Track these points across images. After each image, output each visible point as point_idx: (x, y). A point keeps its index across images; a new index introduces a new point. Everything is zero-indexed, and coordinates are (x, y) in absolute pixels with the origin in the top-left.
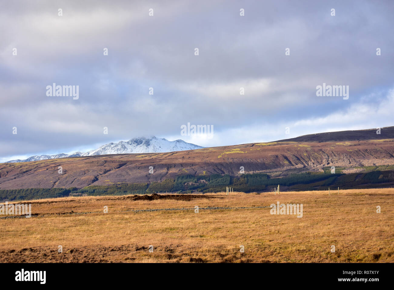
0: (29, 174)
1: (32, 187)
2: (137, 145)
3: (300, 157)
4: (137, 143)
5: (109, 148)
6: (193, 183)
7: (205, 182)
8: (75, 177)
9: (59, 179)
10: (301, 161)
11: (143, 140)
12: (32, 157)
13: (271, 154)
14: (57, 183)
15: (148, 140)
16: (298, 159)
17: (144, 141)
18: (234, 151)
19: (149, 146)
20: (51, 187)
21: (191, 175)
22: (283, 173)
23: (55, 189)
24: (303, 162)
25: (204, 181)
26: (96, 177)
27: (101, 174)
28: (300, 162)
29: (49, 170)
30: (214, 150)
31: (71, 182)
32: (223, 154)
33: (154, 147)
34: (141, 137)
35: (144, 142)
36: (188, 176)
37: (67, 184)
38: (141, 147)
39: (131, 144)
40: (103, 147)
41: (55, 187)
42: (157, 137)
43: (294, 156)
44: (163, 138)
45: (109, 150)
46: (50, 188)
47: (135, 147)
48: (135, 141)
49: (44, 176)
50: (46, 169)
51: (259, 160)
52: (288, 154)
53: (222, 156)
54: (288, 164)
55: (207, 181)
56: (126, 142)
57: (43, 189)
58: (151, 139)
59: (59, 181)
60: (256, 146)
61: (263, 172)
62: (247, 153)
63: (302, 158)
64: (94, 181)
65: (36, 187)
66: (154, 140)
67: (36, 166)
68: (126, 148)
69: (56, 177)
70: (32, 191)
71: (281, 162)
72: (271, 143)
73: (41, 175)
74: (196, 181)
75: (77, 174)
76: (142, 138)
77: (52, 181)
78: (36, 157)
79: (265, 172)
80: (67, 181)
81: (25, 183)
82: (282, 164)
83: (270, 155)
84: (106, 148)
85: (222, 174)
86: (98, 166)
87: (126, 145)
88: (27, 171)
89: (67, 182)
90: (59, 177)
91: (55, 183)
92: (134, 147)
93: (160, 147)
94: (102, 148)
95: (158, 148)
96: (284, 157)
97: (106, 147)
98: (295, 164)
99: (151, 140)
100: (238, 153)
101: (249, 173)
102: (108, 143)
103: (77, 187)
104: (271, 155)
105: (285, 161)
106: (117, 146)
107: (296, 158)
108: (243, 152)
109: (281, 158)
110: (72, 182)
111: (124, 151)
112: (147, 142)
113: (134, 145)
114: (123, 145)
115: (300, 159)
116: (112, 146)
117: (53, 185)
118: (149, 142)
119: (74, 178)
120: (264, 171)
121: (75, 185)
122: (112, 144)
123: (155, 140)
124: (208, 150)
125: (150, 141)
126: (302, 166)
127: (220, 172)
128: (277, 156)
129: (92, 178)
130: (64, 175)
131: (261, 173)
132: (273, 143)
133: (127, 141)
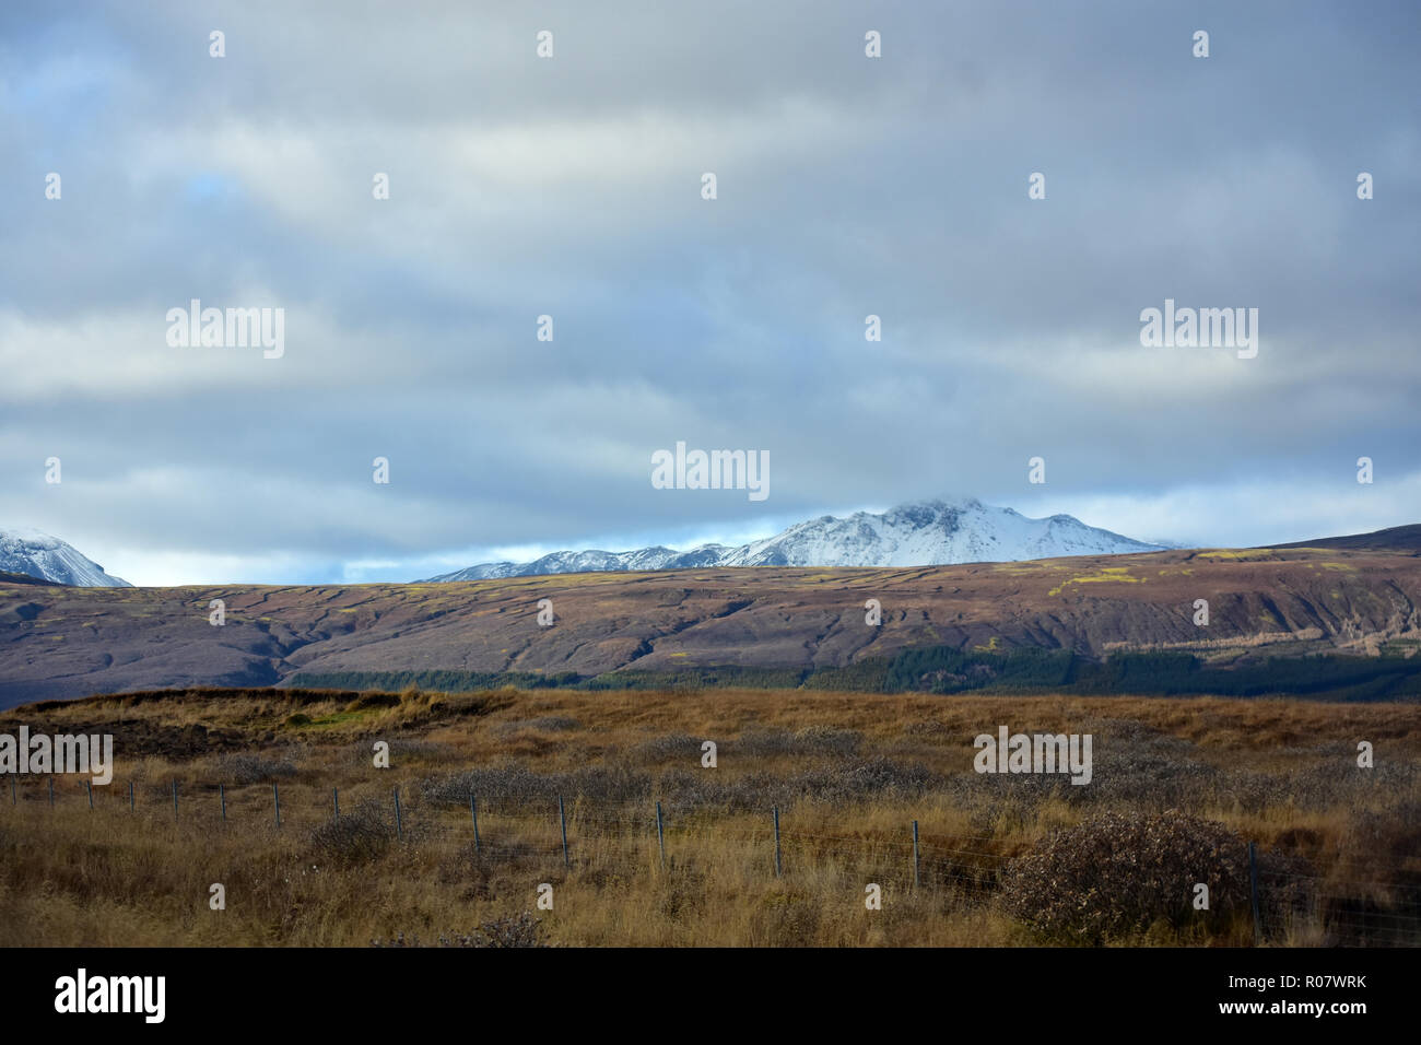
0: (442, 623)
1: (440, 667)
2: (914, 528)
3: (1315, 604)
4: (914, 520)
5: (816, 533)
6: (949, 675)
7: (988, 671)
8: (582, 641)
9: (529, 645)
10: (1318, 617)
11: (936, 512)
12: (551, 556)
13: (1222, 591)
14: (520, 658)
15: (954, 511)
16: (1310, 609)
17: (939, 515)
18: (1107, 573)
19: (954, 534)
20: (502, 667)
21: (948, 648)
22: (1247, 653)
23: (511, 674)
24: (1325, 620)
25: (984, 670)
26: (645, 643)
27: (665, 632)
28: (1315, 619)
29: (507, 612)
30: (1058, 568)
31: (563, 656)
32: (1069, 583)
33: (973, 535)
34: (930, 501)
35: (938, 520)
36: (939, 651)
37: (551, 663)
38: (927, 534)
39: (892, 525)
40: (798, 530)
41: (512, 669)
42: (984, 502)
43: (1299, 598)
44: (1005, 506)
45: (816, 542)
46: (494, 672)
47: (907, 536)
48: (907, 515)
49: (485, 633)
50: (498, 610)
51: (1181, 608)
52: (1279, 594)
53: (1063, 590)
54: (1272, 625)
55: (995, 669)
56: (876, 513)
57: (473, 675)
58: (963, 508)
59: (527, 651)
60: (1201, 558)
61: (1184, 649)
62: (1147, 582)
63: (1324, 606)
64: (637, 654)
65: (451, 667)
66: (973, 513)
67: (472, 597)
68: (875, 535)
69: (521, 636)
70: (437, 679)
71: (1250, 618)
72: (1253, 552)
73: (475, 630)
74: (957, 669)
75: (587, 629)
76: (932, 505)
77: (504, 651)
78: (566, 556)
79: (1190, 649)
80: (555, 651)
81: (422, 653)
82: (1253, 623)
83: (1217, 591)
84: (808, 534)
85: (1050, 648)
86: (659, 607)
87: (878, 528)
88: (438, 614)
89: (551, 655)
90: (529, 637)
91: (514, 655)
92: (905, 533)
93: (994, 539)
94: (795, 532)
95: (986, 539)
96: (1263, 600)
97: (806, 530)
98: (1295, 626)
99: (964, 512)
100: (1118, 583)
101: (1139, 650)
102: (816, 516)
103: (581, 672)
104: (1220, 594)
105: (1263, 615)
106: (844, 526)
107: (1303, 607)
108: (1133, 580)
109: (1252, 604)
110: (568, 656)
111: (870, 547)
112: (949, 518)
113: (904, 527)
114: (865, 525)
115: (1316, 609)
116: (829, 527)
117: (508, 663)
118: (956, 519)
119: (575, 644)
120: (1189, 643)
121: (577, 666)
122: (829, 520)
123: (980, 514)
124: (1038, 566)
125: (960, 517)
126: (1318, 633)
127: (1046, 641)
128: (1240, 598)
129: (634, 644)
130: (548, 632)
131: (1177, 649)
132: (1260, 552)
133: (880, 512)
